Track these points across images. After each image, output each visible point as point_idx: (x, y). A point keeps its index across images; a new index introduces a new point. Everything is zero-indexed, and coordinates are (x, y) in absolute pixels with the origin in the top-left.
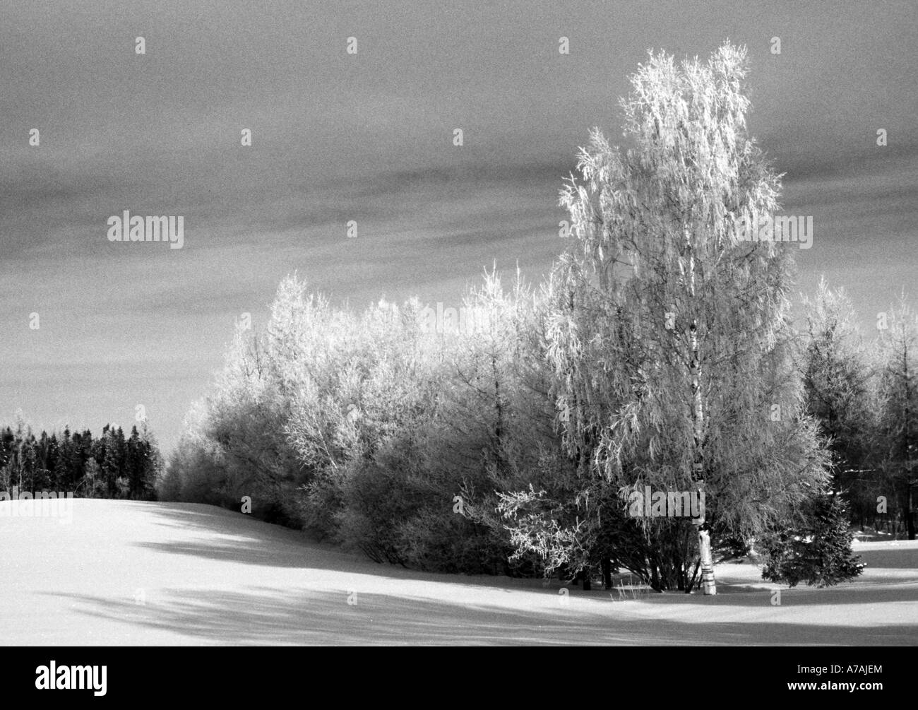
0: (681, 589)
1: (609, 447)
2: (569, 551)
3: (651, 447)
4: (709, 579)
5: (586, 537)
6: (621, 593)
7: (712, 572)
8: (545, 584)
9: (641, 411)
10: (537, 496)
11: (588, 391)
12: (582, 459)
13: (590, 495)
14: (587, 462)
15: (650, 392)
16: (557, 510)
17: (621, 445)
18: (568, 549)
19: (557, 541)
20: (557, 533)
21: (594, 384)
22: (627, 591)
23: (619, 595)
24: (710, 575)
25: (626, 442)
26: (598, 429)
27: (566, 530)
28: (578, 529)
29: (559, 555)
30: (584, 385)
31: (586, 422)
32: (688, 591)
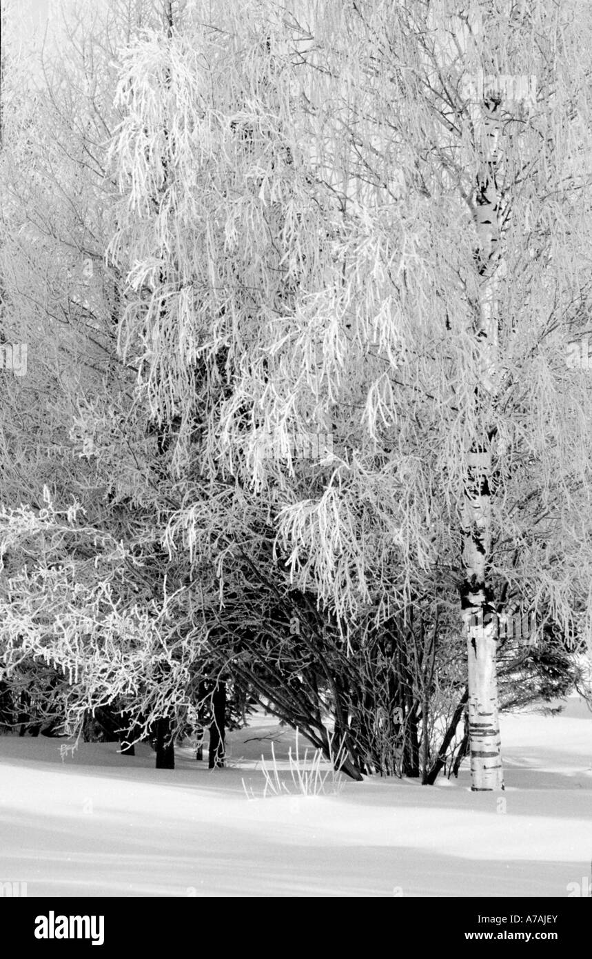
0: (411, 772)
1: (262, 401)
2: (137, 664)
3: (369, 405)
4: (487, 750)
5: (184, 633)
6: (268, 778)
7: (495, 733)
8: (64, 749)
9: (351, 311)
10: (62, 518)
11: (212, 251)
12: (186, 428)
13: (201, 524)
14: (197, 437)
15: (377, 264)
16: (110, 558)
17: (293, 398)
18: (133, 659)
19: (108, 637)
20: (110, 618)
21: (230, 234)
22: (285, 775)
23: (264, 782)
24: (488, 739)
25: (305, 391)
26: (231, 353)
27: (135, 609)
28: (165, 610)
29: (112, 674)
30: (203, 236)
31: (202, 336)
32: (429, 779)
